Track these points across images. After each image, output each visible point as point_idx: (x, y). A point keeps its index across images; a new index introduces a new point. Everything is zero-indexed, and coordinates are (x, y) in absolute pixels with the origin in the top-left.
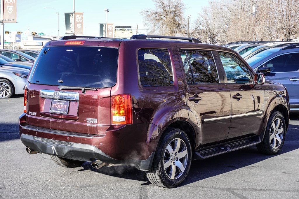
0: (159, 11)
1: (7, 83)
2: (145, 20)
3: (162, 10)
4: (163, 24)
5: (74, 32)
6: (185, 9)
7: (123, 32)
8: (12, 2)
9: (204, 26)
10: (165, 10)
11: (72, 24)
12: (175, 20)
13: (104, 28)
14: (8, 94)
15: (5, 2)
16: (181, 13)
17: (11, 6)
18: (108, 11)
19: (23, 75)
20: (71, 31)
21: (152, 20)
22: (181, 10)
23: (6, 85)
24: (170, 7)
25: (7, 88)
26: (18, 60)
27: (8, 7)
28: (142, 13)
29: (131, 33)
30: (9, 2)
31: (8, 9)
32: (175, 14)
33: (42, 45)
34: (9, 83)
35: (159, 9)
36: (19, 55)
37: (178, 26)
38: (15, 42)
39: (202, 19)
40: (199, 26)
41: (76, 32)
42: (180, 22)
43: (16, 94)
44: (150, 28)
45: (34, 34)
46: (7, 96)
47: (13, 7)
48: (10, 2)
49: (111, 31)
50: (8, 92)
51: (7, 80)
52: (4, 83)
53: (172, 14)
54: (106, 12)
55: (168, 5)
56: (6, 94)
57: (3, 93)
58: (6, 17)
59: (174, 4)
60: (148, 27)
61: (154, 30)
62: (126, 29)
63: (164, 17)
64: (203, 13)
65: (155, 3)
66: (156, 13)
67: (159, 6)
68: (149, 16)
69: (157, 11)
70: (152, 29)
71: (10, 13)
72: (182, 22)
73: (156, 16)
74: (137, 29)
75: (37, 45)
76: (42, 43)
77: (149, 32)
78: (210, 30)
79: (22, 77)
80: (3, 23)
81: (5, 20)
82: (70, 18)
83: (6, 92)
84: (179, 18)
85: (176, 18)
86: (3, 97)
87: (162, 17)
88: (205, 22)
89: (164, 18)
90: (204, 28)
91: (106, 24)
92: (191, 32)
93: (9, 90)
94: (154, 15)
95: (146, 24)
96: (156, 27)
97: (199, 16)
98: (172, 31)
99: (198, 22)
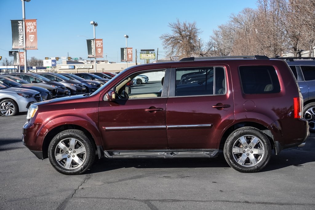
0: (177, 36)
1: (12, 103)
2: (164, 44)
3: (179, 35)
4: (180, 47)
5: (95, 56)
6: (199, 33)
7: (147, 55)
8: (33, 32)
9: (216, 47)
10: (181, 35)
11: (93, 49)
12: (190, 43)
13: (124, 51)
14: (13, 112)
15: (27, 32)
16: (195, 36)
17: (32, 35)
18: (127, 37)
19: (26, 95)
20: (93, 55)
21: (170, 44)
22: (195, 34)
23: (11, 104)
24: (186, 32)
25: (12, 106)
26: (33, 82)
27: (30, 36)
28: (161, 38)
29: (154, 55)
30: (30, 32)
31: (30, 38)
32: (190, 38)
33: (74, 68)
34: (13, 103)
35: (176, 34)
36: (35, 77)
37: (193, 48)
38: (51, 66)
39: (214, 41)
40: (211, 48)
41: (97, 55)
42: (195, 45)
43: (20, 112)
44: (169, 50)
45: (70, 59)
46: (12, 114)
47: (34, 36)
48: (32, 31)
49: (130, 54)
50: (13, 110)
51: (11, 100)
52: (9, 102)
53: (188, 38)
54: (126, 38)
55: (184, 30)
56: (11, 112)
57: (8, 111)
58: (29, 45)
59: (189, 29)
60: (167, 50)
61: (172, 52)
62: (150, 52)
63: (181, 40)
64: (215, 36)
65: (172, 29)
66: (174, 38)
67: (176, 31)
68: (168, 40)
69: (175, 36)
70: (171, 51)
71: (32, 41)
72: (196, 44)
73: (174, 40)
74: (158, 52)
75: (70, 68)
76: (74, 66)
77: (168, 53)
78: (221, 50)
79: (25, 97)
80: (26, 50)
81: (27, 47)
82: (92, 44)
83: (11, 111)
84: (193, 41)
85: (191, 41)
86: (8, 115)
87: (179, 40)
88: (217, 44)
89: (181, 42)
90: (216, 49)
91: (126, 48)
92: (204, 53)
93: (14, 109)
94: (172, 39)
95: (166, 47)
96: (175, 50)
97: (211, 38)
98: (188, 53)
99: (210, 44)
